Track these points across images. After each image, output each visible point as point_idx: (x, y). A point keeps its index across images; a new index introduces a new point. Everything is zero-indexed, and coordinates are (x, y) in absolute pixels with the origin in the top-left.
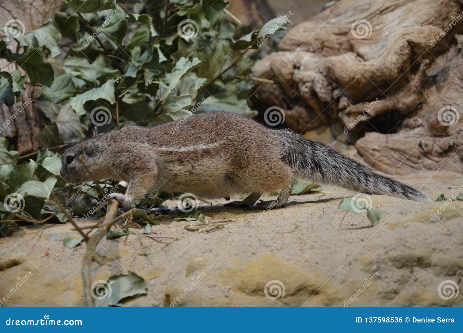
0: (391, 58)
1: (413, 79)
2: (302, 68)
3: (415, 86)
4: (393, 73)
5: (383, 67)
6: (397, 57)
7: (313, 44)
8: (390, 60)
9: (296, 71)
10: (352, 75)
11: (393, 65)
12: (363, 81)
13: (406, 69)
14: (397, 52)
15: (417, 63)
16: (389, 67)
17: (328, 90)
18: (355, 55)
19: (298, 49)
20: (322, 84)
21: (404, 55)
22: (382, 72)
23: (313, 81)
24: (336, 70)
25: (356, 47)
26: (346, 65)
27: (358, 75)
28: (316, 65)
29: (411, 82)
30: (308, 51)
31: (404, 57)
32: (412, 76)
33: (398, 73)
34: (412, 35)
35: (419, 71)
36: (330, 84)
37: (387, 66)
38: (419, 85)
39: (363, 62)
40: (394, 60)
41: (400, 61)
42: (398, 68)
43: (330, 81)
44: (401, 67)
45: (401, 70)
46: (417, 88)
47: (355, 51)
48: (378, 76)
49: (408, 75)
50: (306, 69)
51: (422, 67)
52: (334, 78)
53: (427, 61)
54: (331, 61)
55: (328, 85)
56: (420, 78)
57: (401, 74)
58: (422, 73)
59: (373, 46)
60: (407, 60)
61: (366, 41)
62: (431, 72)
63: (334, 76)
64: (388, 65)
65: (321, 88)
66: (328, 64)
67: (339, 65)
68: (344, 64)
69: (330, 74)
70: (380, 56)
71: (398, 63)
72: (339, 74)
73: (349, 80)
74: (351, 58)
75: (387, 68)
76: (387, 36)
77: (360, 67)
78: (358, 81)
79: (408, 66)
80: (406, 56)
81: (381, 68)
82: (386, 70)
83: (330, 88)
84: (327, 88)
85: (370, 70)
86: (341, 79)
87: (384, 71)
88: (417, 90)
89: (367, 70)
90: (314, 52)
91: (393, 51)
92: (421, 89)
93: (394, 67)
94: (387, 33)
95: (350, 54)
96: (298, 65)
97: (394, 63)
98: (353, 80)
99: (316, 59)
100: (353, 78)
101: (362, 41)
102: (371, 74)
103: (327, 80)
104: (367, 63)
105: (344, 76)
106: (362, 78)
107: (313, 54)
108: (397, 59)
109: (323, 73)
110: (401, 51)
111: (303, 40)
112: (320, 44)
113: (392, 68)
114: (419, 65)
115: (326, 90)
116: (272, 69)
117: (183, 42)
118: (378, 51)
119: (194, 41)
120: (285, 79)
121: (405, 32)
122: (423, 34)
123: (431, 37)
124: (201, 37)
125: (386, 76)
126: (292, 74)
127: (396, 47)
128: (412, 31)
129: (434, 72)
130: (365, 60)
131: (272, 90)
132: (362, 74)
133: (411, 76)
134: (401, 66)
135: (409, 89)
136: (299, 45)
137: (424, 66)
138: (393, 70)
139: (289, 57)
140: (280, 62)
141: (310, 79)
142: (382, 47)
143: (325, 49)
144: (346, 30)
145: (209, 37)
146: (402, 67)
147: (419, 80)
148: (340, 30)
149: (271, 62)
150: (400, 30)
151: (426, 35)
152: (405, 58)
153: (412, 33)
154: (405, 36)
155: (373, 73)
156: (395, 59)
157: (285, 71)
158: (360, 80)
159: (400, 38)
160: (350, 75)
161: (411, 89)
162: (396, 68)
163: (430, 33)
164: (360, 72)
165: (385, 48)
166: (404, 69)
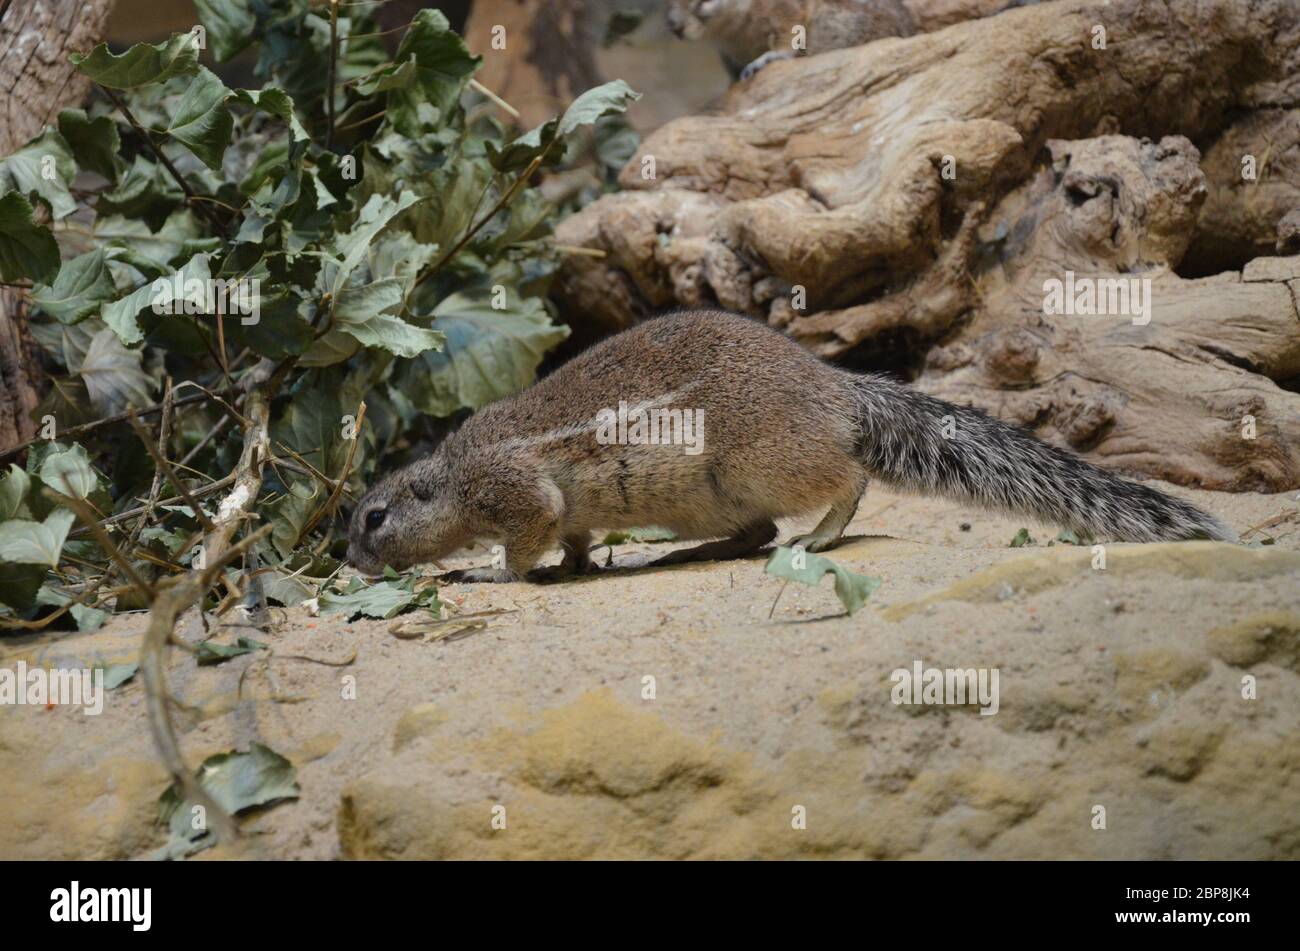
0: (893, 201)
1: (947, 250)
2: (677, 230)
3: (953, 267)
4: (898, 237)
5: (873, 223)
6: (907, 198)
7: (703, 172)
8: (888, 205)
9: (663, 238)
10: (798, 245)
11: (898, 218)
12: (827, 258)
13: (929, 226)
14: (906, 186)
15: (956, 211)
16: (886, 223)
17: (740, 282)
18: (805, 194)
19: (669, 184)
20: (727, 269)
21: (924, 193)
22: (870, 236)
23: (704, 262)
24: (759, 233)
25: (807, 175)
26: (783, 221)
27: (813, 244)
28: (712, 221)
29: (941, 257)
30: (691, 188)
31: (921, 196)
32: (945, 243)
33: (911, 236)
34: (941, 142)
35: (961, 230)
36: (746, 268)
37: (882, 219)
38: (962, 265)
39: (825, 213)
40: (900, 205)
41: (915, 207)
42: (910, 224)
43: (747, 260)
44: (916, 222)
45: (918, 229)
46: (958, 271)
47: (806, 185)
48: (861, 244)
49: (935, 241)
50: (688, 233)
51: (968, 221)
52: (755, 253)
53: (980, 206)
54: (747, 211)
55: (741, 271)
56: (965, 247)
57: (919, 239)
58: (969, 235)
59: (848, 173)
60: (932, 204)
61: (829, 161)
62: (991, 233)
63: (755, 247)
64: (885, 218)
65: (724, 279)
66: (739, 220)
67: (765, 221)
68: (778, 218)
69: (745, 244)
70: (865, 194)
71: (910, 213)
72: (767, 243)
73: (792, 258)
74: (794, 203)
75: (882, 225)
76: (881, 147)
77: (817, 225)
78: (814, 260)
79: (934, 216)
80: (929, 193)
81: (868, 227)
82: (880, 230)
83: (745, 277)
84: (738, 278)
85: (842, 230)
86: (772, 253)
87: (875, 232)
88: (957, 277)
89: (832, 232)
90: (705, 191)
91: (896, 184)
92: (969, 274)
93: (901, 222)
94: (881, 140)
95: (791, 193)
96: (667, 223)
97: (899, 213)
98: (799, 259)
99: (711, 208)
100: (802, 253)
101: (821, 161)
102: (845, 241)
103: (739, 258)
104: (832, 214)
105: (780, 246)
106: (823, 251)
107: (702, 196)
108: (906, 203)
109: (729, 242)
110: (916, 182)
111: (677, 162)
112: (720, 170)
113: (896, 224)
114: (961, 215)
115: (736, 282)
116: (603, 235)
117: (373, 159)
118: (861, 185)
119: (401, 156)
120: (637, 259)
121: (925, 137)
122: (969, 141)
123: (987, 146)
124: (420, 148)
125: (880, 244)
126: (654, 245)
127: (904, 173)
128: (941, 133)
129: (1000, 233)
130: (830, 208)
131: (606, 287)
132: (821, 240)
133: (941, 242)
134: (916, 218)
135: (937, 274)
136: (670, 175)
137: (973, 218)
138: (897, 229)
139: (643, 205)
140: (622, 218)
141: (694, 257)
142: (871, 174)
143: (733, 182)
144: (782, 135)
145: (438, 148)
146: (920, 223)
147: (963, 253)
148: (766, 135)
149: (602, 218)
150: (912, 132)
151: (974, 143)
152: (926, 199)
153: (942, 138)
154: (924, 147)
155: (850, 237)
156: (902, 203)
157: (637, 239)
158: (818, 257)
159: (913, 150)
160: (792, 246)
161: (943, 274)
162: (903, 225)
163: (984, 137)
164: (818, 235)
165: (876, 176)
166: (925, 227)
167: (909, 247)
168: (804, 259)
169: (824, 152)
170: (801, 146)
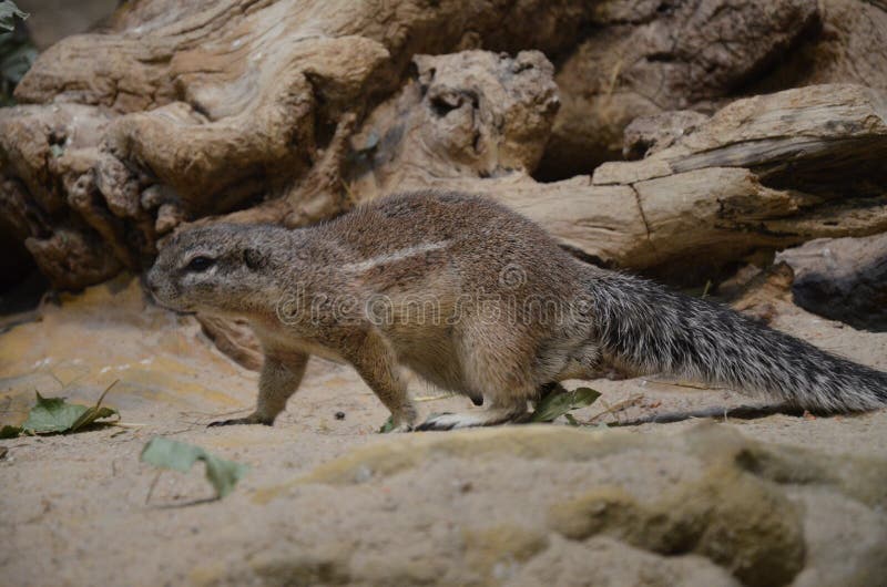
0: (270, 113)
1: (322, 158)
2: (69, 141)
3: (328, 174)
4: (275, 147)
6: (283, 110)
7: (93, 86)
8: (266, 117)
9: (56, 149)
10: (181, 154)
11: (276, 128)
12: (209, 166)
13: (305, 135)
14: (282, 99)
15: (329, 122)
16: (264, 133)
17: (128, 189)
18: (188, 107)
19: (60, 98)
20: (117, 178)
21: (299, 105)
22: (249, 145)
23: (94, 171)
24: (145, 144)
25: (190, 89)
26: (168, 133)
27: (196, 154)
28: (102, 132)
29: (317, 164)
30: (82, 101)
31: (296, 108)
32: (320, 152)
33: (287, 145)
34: (314, 57)
35: (334, 140)
36: (133, 177)
37: (260, 130)
38: (335, 172)
39: (208, 125)
40: (277, 117)
41: (291, 119)
42: (287, 134)
43: (136, 170)
44: (292, 132)
45: (293, 139)
46: (332, 178)
47: (189, 99)
48: (240, 153)
49: (311, 150)
50: (79, 144)
51: (341, 131)
52: (141, 162)
53: (352, 117)
54: (134, 123)
55: (129, 179)
56: (338, 155)
57: (295, 148)
58: (342, 144)
59: (229, 87)
60: (307, 114)
61: (210, 76)
62: (363, 142)
63: (143, 157)
64: (263, 128)
65: (113, 187)
66: (126, 132)
67: (151, 132)
68: (163, 129)
69: (133, 154)
70: (244, 107)
71: (286, 123)
72: (153, 153)
73: (176, 167)
74: (178, 115)
75: (260, 135)
76: (259, 62)
77: (199, 136)
78: (197, 168)
79: (308, 127)
80: (303, 105)
81: (248, 137)
82: (259, 140)
83: (133, 185)
84: (127, 186)
85: (223, 140)
86: (158, 163)
87: (254, 142)
88: (331, 183)
89: (214, 142)
90: (95, 104)
91: (273, 97)
92: (342, 180)
93: (277, 132)
94: (259, 56)
95: (176, 105)
96: (60, 135)
97: (276, 124)
98: (184, 166)
99: (102, 120)
100: (186, 161)
101: (203, 76)
102: (226, 150)
103: (127, 168)
104: (214, 126)
105: (164, 156)
106: (205, 159)
107: (93, 109)
108: (282, 115)
109: (117, 153)
110: (291, 95)
111: (69, 77)
112: (109, 85)
113: (273, 134)
114: (334, 126)
115: (124, 190)
118: (240, 97)
120: (32, 169)
121: (299, 53)
122: (339, 56)
123: (356, 61)
125: (259, 153)
126: (47, 155)
127: (280, 86)
128: (314, 49)
129: (371, 142)
130: (212, 120)
131: (3, 196)
132: (204, 150)
133: (315, 151)
134: (292, 129)
135: (313, 180)
136: (62, 89)
137: (345, 128)
138: (274, 140)
141: (87, 166)
142: (249, 87)
143: (121, 96)
144: (167, 52)
146: (296, 132)
147: (336, 161)
148: (152, 52)
150: (286, 48)
151: (345, 58)
152: (300, 111)
153: (315, 54)
154: (299, 62)
155: (231, 146)
156: (278, 115)
157: (31, 150)
158: (201, 165)
159: (288, 65)
160: (176, 155)
161: (318, 181)
162: (280, 135)
163: (354, 53)
164: (200, 145)
165: (254, 90)
166: (300, 137)
167: (284, 157)
168: (188, 167)
169: (207, 67)
170: (185, 61)
